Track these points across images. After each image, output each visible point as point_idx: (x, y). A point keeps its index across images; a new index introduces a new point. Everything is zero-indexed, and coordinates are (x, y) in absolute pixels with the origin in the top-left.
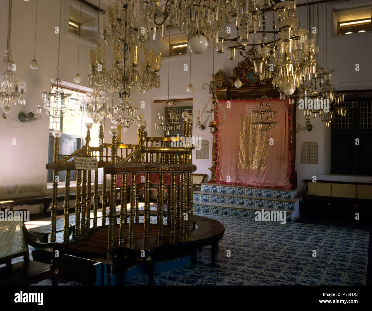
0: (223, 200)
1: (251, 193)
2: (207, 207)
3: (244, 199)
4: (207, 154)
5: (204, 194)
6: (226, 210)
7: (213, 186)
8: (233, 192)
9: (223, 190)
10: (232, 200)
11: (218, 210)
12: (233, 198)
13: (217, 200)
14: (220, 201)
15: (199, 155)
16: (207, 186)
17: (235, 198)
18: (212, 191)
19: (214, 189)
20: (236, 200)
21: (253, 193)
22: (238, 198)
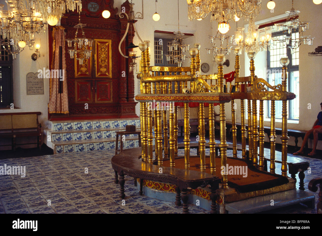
0: (89, 136)
1: (108, 125)
2: (82, 145)
3: (111, 132)
4: (41, 89)
5: (67, 133)
6: (102, 145)
7: (67, 123)
8: (90, 127)
9: (79, 126)
10: (99, 134)
11: (94, 146)
12: (100, 132)
13: (82, 137)
14: (86, 138)
15: (30, 90)
16: (60, 124)
17: (101, 132)
18: (67, 129)
19: (69, 126)
20: (103, 133)
21: (110, 125)
22: (105, 132)
